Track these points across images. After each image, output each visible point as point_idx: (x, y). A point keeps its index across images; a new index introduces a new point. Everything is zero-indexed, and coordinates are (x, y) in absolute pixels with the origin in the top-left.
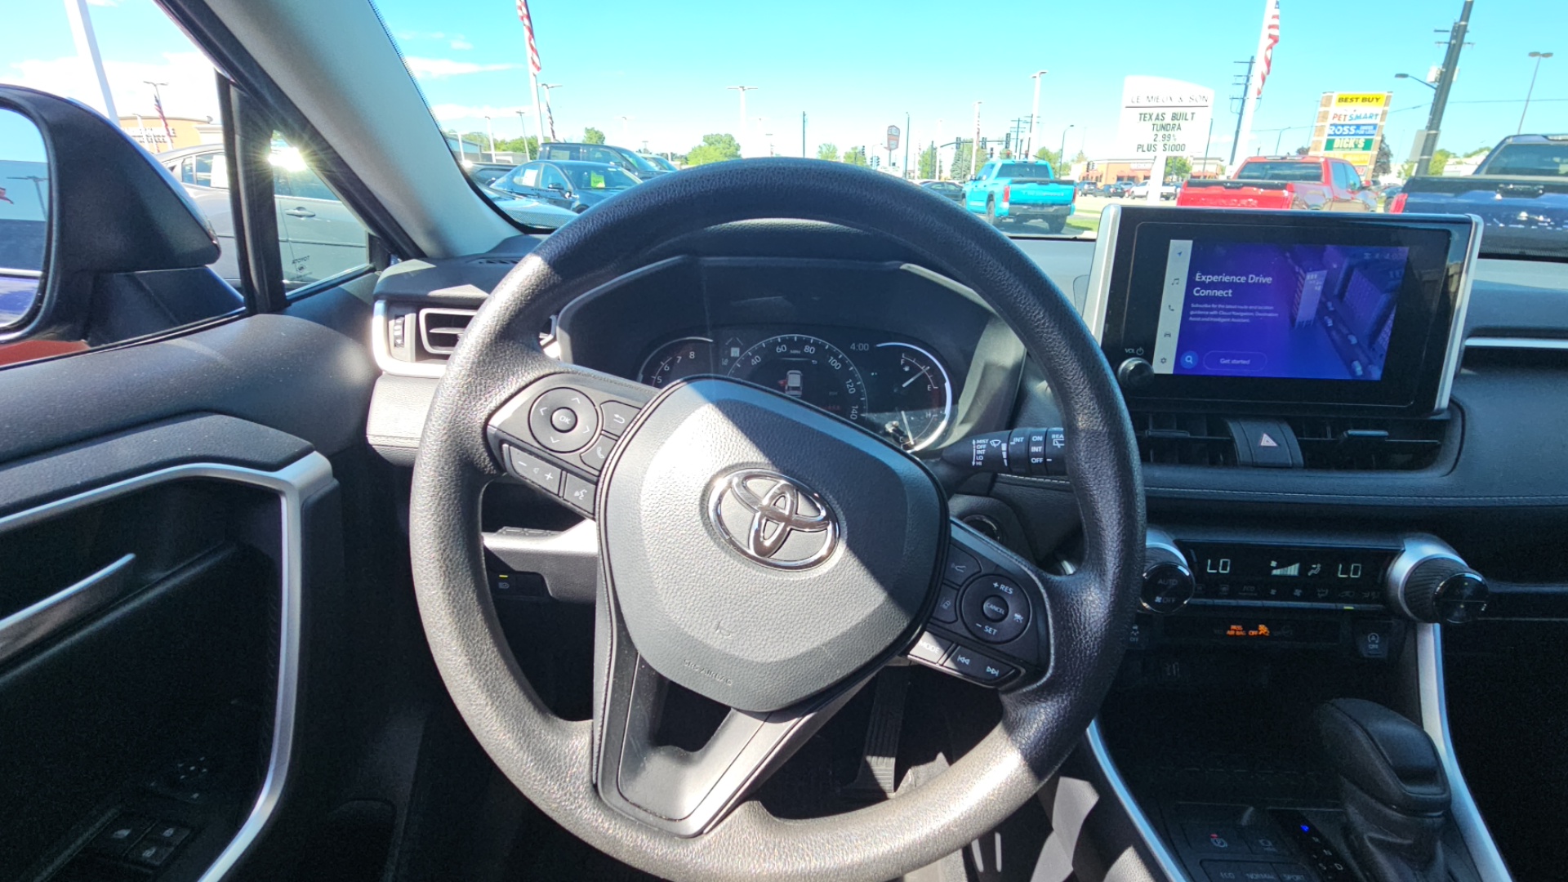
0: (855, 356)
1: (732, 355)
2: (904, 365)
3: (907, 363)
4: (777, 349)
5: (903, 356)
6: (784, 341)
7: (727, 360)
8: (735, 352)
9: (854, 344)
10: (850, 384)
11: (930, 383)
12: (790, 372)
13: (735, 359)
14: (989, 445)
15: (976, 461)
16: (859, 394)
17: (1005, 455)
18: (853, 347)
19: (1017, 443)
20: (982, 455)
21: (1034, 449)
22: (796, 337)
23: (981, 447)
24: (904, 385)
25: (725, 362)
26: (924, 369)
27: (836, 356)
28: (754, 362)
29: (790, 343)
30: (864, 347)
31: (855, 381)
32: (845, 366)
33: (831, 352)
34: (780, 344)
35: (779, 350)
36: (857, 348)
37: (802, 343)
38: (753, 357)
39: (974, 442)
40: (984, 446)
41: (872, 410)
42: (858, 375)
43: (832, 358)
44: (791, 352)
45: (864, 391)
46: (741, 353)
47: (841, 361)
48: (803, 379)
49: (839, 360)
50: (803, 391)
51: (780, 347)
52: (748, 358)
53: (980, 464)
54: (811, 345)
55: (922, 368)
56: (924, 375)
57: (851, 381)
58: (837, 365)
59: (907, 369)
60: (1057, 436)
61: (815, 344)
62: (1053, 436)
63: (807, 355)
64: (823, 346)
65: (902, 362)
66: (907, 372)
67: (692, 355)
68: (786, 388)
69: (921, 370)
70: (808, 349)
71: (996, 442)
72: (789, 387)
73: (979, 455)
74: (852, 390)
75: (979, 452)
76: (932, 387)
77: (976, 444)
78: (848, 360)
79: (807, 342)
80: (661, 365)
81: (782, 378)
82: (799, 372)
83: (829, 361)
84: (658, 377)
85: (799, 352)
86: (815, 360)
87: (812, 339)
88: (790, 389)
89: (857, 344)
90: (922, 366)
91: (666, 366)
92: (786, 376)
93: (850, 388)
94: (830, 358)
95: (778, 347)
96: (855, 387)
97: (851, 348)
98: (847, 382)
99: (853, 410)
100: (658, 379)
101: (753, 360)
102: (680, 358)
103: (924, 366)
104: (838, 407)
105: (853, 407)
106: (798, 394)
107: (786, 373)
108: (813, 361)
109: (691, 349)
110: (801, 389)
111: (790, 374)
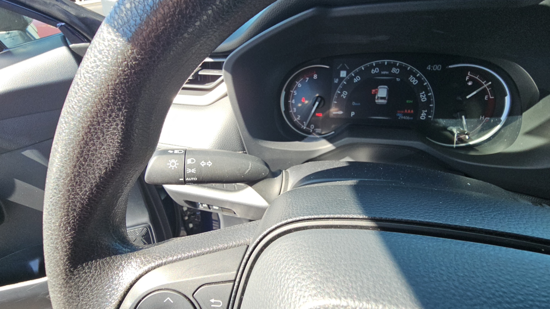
0: (430, 75)
1: (341, 76)
2: (468, 81)
3: (471, 79)
4: (372, 71)
5: (469, 74)
6: (377, 65)
7: (337, 80)
8: (343, 74)
9: (430, 66)
10: (423, 95)
11: (488, 94)
12: (380, 87)
13: (343, 78)
16: (429, 101)
18: (429, 68)
22: (386, 62)
24: (468, 97)
25: (336, 81)
26: (486, 85)
27: (414, 75)
28: (355, 80)
29: (381, 67)
30: (437, 68)
31: (427, 92)
32: (421, 82)
33: (411, 73)
34: (374, 68)
35: (373, 71)
36: (431, 68)
37: (390, 66)
38: (355, 77)
42: (430, 88)
43: (412, 76)
44: (382, 73)
45: (433, 99)
46: (347, 75)
47: (419, 79)
48: (389, 92)
49: (417, 78)
50: (388, 100)
51: (374, 70)
52: (352, 78)
54: (397, 67)
55: (483, 83)
56: (485, 88)
57: (424, 92)
58: (414, 81)
59: (470, 84)
61: (400, 67)
63: (391, 74)
64: (406, 68)
65: (467, 79)
66: (471, 86)
67: (315, 77)
68: (376, 98)
69: (483, 85)
70: (394, 70)
72: (378, 97)
74: (424, 99)
76: (489, 98)
78: (424, 78)
79: (394, 65)
80: (296, 83)
81: (374, 91)
82: (386, 87)
83: (409, 79)
84: (295, 91)
85: (387, 73)
86: (398, 78)
87: (398, 63)
88: (379, 98)
89: (432, 65)
90: (483, 82)
91: (299, 84)
92: (377, 89)
93: (422, 97)
94: (410, 77)
95: (373, 69)
96: (426, 97)
97: (427, 68)
98: (421, 94)
99: (423, 113)
100: (294, 92)
101: (355, 79)
102: (308, 78)
103: (485, 82)
104: (412, 111)
105: (423, 111)
106: (384, 102)
107: (377, 88)
108: (397, 79)
109: (315, 73)
110: (387, 98)
111: (380, 88)
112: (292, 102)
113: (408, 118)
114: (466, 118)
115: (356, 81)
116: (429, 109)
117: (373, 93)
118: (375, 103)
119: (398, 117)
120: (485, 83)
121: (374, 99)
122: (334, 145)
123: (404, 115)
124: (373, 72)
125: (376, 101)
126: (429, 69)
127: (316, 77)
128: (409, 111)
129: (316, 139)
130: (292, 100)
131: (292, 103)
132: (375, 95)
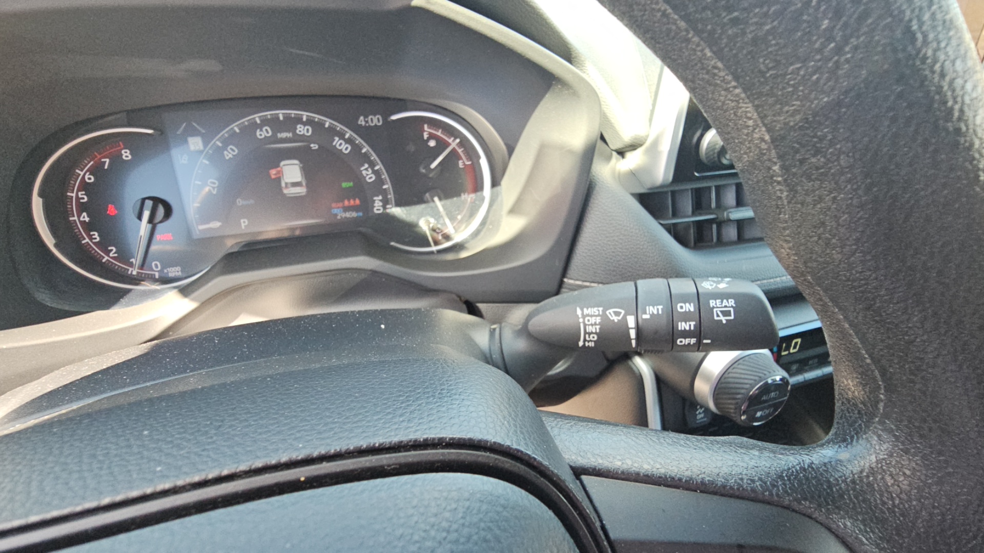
0: (367, 133)
1: (193, 148)
2: (429, 139)
3: (431, 136)
4: (258, 132)
5: (426, 129)
6: (265, 122)
7: (186, 157)
8: (196, 143)
9: (362, 118)
10: (366, 169)
11: (462, 159)
12: (282, 163)
13: (199, 153)
14: (604, 316)
15: (585, 340)
16: (380, 181)
17: (633, 333)
18: (361, 121)
19: (652, 315)
20: (596, 333)
21: (683, 326)
22: (280, 114)
23: (593, 320)
24: (433, 166)
25: (185, 160)
26: (454, 143)
27: (341, 136)
28: (228, 155)
29: (274, 123)
30: (376, 120)
31: (372, 164)
32: (356, 148)
33: (332, 131)
34: (260, 127)
36: (367, 122)
37: (292, 122)
38: (224, 148)
39: (579, 312)
40: (598, 320)
41: (398, 204)
42: (374, 157)
43: (337, 139)
44: (280, 135)
45: (385, 176)
46: (205, 145)
47: (350, 141)
48: (305, 171)
49: (346, 141)
50: (307, 186)
51: (261, 130)
52: (219, 151)
53: (592, 344)
54: (305, 124)
55: (450, 141)
56: (454, 150)
57: (366, 166)
58: (345, 148)
59: (432, 143)
60: (718, 301)
61: (310, 122)
62: (712, 303)
63: (302, 138)
64: (322, 123)
65: (426, 136)
66: (433, 147)
67: (126, 154)
68: (283, 185)
69: (449, 144)
70: (301, 130)
71: (617, 314)
72: (286, 184)
73: (590, 334)
74: (370, 177)
75: (590, 329)
76: (463, 163)
77: (584, 317)
78: (359, 140)
79: (299, 120)
80: (76, 174)
81: (273, 172)
82: (296, 162)
83: (334, 144)
84: (80, 193)
85: (289, 135)
86: (314, 143)
87: (305, 115)
88: (289, 185)
89: (366, 117)
90: (450, 138)
91: (87, 177)
92: (279, 169)
93: (367, 175)
94: (334, 140)
95: (258, 130)
96: (373, 173)
97: (359, 123)
98: (362, 169)
99: (376, 202)
100: (80, 196)
101: (225, 152)
102: (107, 160)
103: (452, 139)
104: (358, 202)
105: (375, 198)
106: (301, 191)
107: (278, 166)
108: (312, 145)
109: (122, 146)
110: (304, 184)
111: (284, 165)
112: (82, 219)
113: (354, 214)
114: (440, 199)
115: (230, 156)
116: (384, 193)
117: (273, 177)
118: (284, 195)
119: (336, 215)
120: (453, 141)
121: (281, 189)
122: (194, 300)
123: (346, 209)
124: (261, 135)
125: (285, 191)
126: (363, 123)
127: (128, 154)
128: (352, 202)
129: (152, 294)
130: (79, 217)
131: (83, 223)
132: (278, 180)
